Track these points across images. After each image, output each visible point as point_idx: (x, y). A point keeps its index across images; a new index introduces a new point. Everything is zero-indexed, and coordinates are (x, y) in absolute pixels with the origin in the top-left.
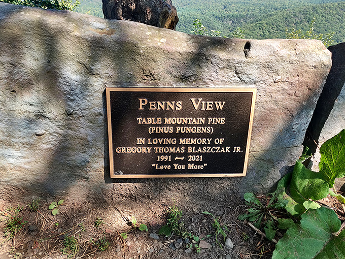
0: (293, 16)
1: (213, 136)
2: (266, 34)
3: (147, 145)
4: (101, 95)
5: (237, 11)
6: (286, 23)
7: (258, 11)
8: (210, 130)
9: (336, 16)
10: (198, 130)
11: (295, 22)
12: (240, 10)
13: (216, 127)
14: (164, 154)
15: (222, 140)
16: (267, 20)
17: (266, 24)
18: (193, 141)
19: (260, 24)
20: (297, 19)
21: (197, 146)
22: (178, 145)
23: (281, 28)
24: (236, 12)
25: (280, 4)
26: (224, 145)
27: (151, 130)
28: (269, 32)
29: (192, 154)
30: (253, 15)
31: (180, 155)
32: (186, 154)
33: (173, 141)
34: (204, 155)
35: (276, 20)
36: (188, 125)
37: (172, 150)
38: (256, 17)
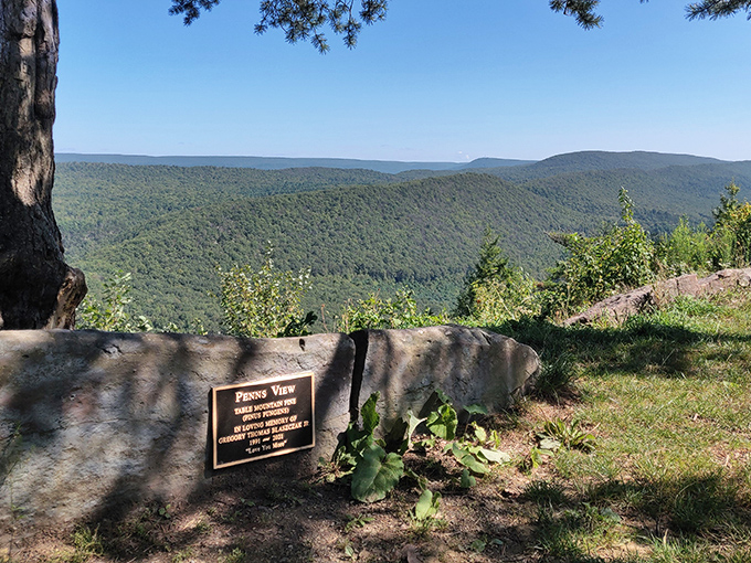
0: (210, 224)
1: (289, 415)
2: (153, 267)
3: (242, 432)
4: (206, 395)
5: (70, 214)
6: (197, 240)
7: (124, 213)
8: (286, 410)
9: (299, 220)
10: (278, 412)
11: (217, 237)
12: (79, 212)
13: (291, 407)
14: (254, 438)
15: (295, 417)
16: (152, 236)
17: (150, 243)
18: (276, 422)
19: (135, 243)
20: (221, 230)
21: (278, 426)
22: (265, 428)
23: (188, 252)
24: (68, 219)
25: (175, 198)
26: (297, 421)
27: (245, 418)
28: (160, 262)
29: (275, 434)
30: (115, 222)
31: (266, 436)
32: (271, 435)
33: (261, 425)
34: (285, 432)
35: (173, 232)
36: (270, 409)
37: (261, 433)
38: (123, 226)
